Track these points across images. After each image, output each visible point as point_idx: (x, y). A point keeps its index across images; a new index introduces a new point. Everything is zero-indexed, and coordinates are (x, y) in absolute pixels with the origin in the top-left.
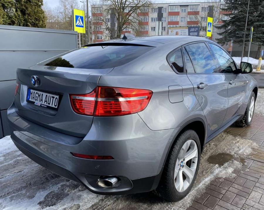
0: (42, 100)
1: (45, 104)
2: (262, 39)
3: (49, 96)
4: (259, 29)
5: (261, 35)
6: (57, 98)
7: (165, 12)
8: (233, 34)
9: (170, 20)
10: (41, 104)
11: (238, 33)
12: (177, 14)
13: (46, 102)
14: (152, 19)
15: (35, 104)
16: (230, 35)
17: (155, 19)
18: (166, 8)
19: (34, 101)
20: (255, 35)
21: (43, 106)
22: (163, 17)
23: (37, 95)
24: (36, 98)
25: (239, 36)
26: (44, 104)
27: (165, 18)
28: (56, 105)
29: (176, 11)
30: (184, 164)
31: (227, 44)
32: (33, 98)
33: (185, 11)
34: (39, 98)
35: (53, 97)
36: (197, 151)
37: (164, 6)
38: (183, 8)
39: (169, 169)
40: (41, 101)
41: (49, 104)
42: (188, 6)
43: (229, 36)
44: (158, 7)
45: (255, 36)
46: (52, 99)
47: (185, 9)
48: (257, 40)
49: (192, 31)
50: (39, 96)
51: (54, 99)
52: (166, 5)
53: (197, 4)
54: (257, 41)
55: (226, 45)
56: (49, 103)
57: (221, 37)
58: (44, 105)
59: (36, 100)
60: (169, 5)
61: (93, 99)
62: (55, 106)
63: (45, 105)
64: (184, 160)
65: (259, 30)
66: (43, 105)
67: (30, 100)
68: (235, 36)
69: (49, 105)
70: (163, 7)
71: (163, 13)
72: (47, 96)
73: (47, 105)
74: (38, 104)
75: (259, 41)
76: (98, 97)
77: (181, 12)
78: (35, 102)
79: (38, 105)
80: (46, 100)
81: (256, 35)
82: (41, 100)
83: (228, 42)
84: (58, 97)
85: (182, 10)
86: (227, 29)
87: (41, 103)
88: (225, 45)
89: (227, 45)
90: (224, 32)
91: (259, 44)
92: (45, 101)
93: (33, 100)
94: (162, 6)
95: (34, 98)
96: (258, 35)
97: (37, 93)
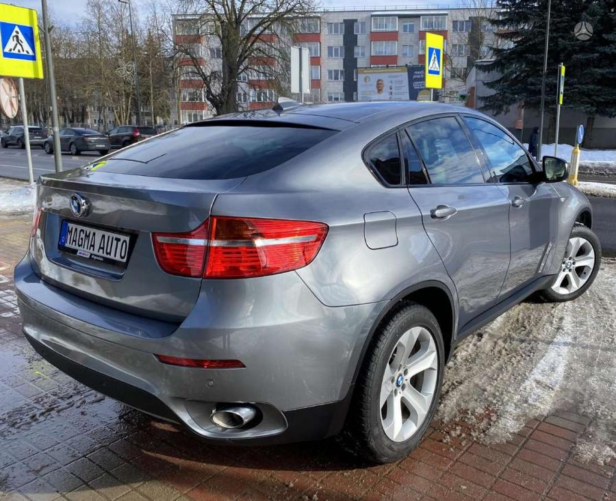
0: (93, 246)
1: (101, 253)
2: (594, 97)
3: (109, 237)
4: (586, 71)
5: (591, 87)
6: (125, 241)
7: (362, 32)
8: (520, 85)
9: (376, 53)
10: (91, 255)
11: (533, 81)
12: (393, 36)
13: (101, 250)
14: (330, 48)
15: (78, 254)
16: (513, 88)
17: (336, 50)
18: (363, 24)
19: (77, 247)
20: (576, 86)
21: (95, 258)
22: (356, 44)
23: (83, 236)
24: (80, 241)
25: (534, 91)
26: (97, 253)
27: (363, 47)
28: (123, 255)
29: (390, 29)
30: (405, 382)
31: (508, 111)
32: (73, 241)
33: (412, 30)
34: (87, 241)
35: (118, 240)
36: (435, 354)
37: (359, 17)
38: (408, 23)
39: (366, 388)
40: (92, 248)
41: (110, 254)
42: (418, 16)
43: (512, 90)
44: (344, 20)
45: (577, 90)
46: (115, 242)
47: (413, 25)
48: (582, 100)
49: (419, 77)
50: (87, 236)
51: (120, 244)
52: (365, 15)
53: (441, 12)
54: (582, 103)
55: (506, 113)
56: (108, 251)
57: (492, 92)
58: (98, 256)
59: (79, 246)
60: (372, 16)
61: (201, 242)
62: (122, 258)
63: (101, 257)
64: (406, 372)
65: (586, 74)
66: (95, 255)
67: (67, 245)
68: (525, 90)
69: (108, 256)
70: (356, 21)
71: (356, 35)
72: (103, 236)
73: (105, 255)
74: (83, 254)
75: (588, 103)
76: (211, 239)
77: (401, 32)
78: (77, 251)
79: (84, 256)
80: (102, 246)
81: (579, 86)
82: (91, 246)
83: (510, 104)
84: (127, 239)
85: (405, 27)
86: (506, 71)
87: (91, 251)
88: (503, 113)
89: (508, 114)
90: (501, 80)
91: (588, 109)
92: (100, 248)
93: (73, 246)
94: (354, 18)
95: (75, 241)
96: (584, 86)
97: (82, 230)
